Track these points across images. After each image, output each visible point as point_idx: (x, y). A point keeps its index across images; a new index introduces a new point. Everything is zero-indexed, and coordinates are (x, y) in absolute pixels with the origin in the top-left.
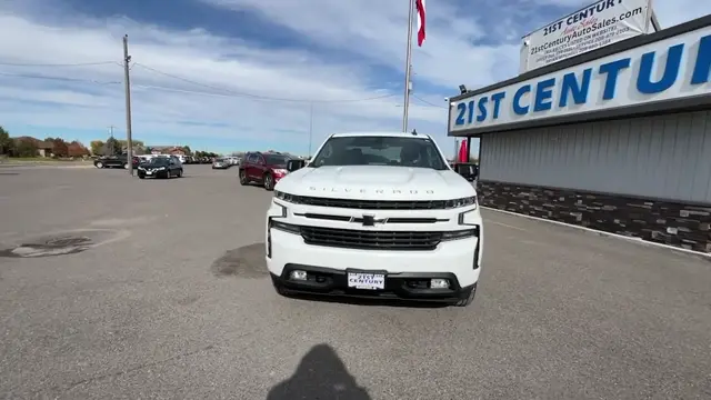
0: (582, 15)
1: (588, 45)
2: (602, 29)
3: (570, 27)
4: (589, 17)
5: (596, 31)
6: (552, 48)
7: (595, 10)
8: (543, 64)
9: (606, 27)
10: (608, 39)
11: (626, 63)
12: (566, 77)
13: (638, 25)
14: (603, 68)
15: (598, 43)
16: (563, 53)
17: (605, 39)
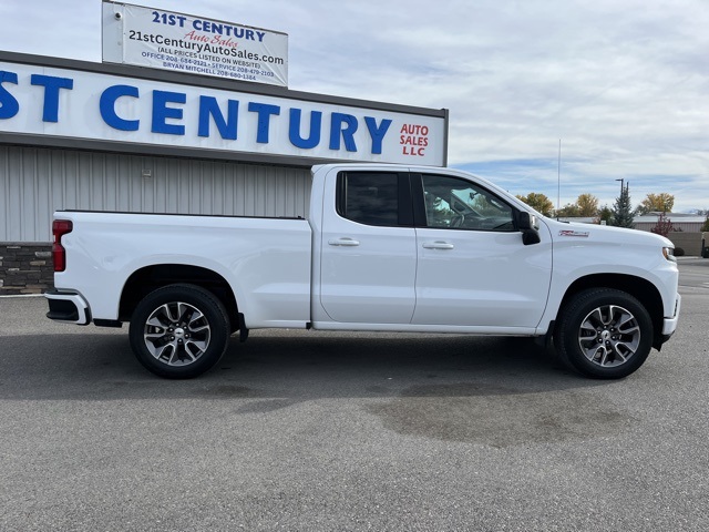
0: (214, 26)
1: (229, 71)
2: (243, 59)
3: (197, 33)
4: (224, 36)
5: (237, 58)
6: (173, 48)
7: (232, 32)
8: (158, 64)
9: (247, 60)
10: (253, 75)
11: (276, 110)
12: (202, 98)
13: (281, 76)
14: (252, 107)
15: (242, 74)
16: (192, 65)
17: (249, 74)
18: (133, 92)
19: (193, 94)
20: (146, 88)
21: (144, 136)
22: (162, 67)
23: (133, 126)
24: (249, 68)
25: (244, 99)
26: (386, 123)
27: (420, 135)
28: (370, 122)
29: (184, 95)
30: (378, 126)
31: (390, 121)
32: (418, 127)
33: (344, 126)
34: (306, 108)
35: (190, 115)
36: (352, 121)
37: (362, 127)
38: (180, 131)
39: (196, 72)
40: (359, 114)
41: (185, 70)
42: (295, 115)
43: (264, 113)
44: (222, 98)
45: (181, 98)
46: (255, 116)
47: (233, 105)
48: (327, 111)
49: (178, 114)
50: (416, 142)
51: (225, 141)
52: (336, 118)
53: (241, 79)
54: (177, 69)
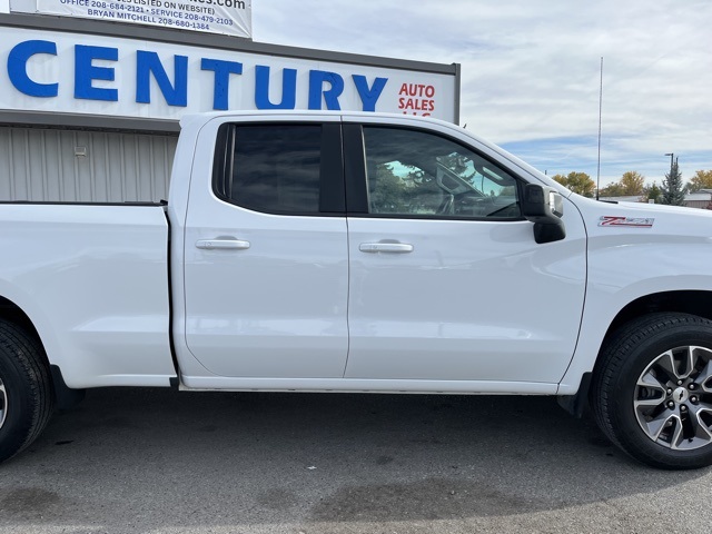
1: (173, 18)
8: (81, 12)
9: (197, 4)
10: (205, 23)
11: (236, 68)
12: (140, 53)
13: (243, 25)
14: (206, 64)
15: (191, 22)
16: (125, 11)
17: (200, 22)
18: (49, 49)
19: (128, 49)
20: (66, 42)
21: (65, 103)
22: (86, 16)
23: (50, 91)
24: (200, 15)
25: (195, 55)
26: (380, 83)
27: (424, 97)
28: (359, 81)
29: (116, 50)
30: (370, 86)
31: (385, 80)
32: (422, 87)
33: (326, 87)
34: (277, 66)
35: (124, 76)
36: (336, 81)
37: (350, 88)
38: (111, 96)
39: (131, 21)
40: (346, 72)
41: (116, 19)
42: (262, 74)
43: (222, 72)
44: (166, 53)
45: (111, 54)
46: (210, 76)
47: (181, 63)
48: (303, 68)
49: (108, 75)
50: (420, 105)
51: (172, 109)
52: (316, 77)
53: (191, 28)
54: (106, 18)
